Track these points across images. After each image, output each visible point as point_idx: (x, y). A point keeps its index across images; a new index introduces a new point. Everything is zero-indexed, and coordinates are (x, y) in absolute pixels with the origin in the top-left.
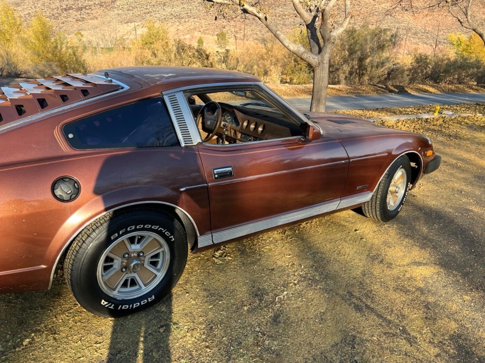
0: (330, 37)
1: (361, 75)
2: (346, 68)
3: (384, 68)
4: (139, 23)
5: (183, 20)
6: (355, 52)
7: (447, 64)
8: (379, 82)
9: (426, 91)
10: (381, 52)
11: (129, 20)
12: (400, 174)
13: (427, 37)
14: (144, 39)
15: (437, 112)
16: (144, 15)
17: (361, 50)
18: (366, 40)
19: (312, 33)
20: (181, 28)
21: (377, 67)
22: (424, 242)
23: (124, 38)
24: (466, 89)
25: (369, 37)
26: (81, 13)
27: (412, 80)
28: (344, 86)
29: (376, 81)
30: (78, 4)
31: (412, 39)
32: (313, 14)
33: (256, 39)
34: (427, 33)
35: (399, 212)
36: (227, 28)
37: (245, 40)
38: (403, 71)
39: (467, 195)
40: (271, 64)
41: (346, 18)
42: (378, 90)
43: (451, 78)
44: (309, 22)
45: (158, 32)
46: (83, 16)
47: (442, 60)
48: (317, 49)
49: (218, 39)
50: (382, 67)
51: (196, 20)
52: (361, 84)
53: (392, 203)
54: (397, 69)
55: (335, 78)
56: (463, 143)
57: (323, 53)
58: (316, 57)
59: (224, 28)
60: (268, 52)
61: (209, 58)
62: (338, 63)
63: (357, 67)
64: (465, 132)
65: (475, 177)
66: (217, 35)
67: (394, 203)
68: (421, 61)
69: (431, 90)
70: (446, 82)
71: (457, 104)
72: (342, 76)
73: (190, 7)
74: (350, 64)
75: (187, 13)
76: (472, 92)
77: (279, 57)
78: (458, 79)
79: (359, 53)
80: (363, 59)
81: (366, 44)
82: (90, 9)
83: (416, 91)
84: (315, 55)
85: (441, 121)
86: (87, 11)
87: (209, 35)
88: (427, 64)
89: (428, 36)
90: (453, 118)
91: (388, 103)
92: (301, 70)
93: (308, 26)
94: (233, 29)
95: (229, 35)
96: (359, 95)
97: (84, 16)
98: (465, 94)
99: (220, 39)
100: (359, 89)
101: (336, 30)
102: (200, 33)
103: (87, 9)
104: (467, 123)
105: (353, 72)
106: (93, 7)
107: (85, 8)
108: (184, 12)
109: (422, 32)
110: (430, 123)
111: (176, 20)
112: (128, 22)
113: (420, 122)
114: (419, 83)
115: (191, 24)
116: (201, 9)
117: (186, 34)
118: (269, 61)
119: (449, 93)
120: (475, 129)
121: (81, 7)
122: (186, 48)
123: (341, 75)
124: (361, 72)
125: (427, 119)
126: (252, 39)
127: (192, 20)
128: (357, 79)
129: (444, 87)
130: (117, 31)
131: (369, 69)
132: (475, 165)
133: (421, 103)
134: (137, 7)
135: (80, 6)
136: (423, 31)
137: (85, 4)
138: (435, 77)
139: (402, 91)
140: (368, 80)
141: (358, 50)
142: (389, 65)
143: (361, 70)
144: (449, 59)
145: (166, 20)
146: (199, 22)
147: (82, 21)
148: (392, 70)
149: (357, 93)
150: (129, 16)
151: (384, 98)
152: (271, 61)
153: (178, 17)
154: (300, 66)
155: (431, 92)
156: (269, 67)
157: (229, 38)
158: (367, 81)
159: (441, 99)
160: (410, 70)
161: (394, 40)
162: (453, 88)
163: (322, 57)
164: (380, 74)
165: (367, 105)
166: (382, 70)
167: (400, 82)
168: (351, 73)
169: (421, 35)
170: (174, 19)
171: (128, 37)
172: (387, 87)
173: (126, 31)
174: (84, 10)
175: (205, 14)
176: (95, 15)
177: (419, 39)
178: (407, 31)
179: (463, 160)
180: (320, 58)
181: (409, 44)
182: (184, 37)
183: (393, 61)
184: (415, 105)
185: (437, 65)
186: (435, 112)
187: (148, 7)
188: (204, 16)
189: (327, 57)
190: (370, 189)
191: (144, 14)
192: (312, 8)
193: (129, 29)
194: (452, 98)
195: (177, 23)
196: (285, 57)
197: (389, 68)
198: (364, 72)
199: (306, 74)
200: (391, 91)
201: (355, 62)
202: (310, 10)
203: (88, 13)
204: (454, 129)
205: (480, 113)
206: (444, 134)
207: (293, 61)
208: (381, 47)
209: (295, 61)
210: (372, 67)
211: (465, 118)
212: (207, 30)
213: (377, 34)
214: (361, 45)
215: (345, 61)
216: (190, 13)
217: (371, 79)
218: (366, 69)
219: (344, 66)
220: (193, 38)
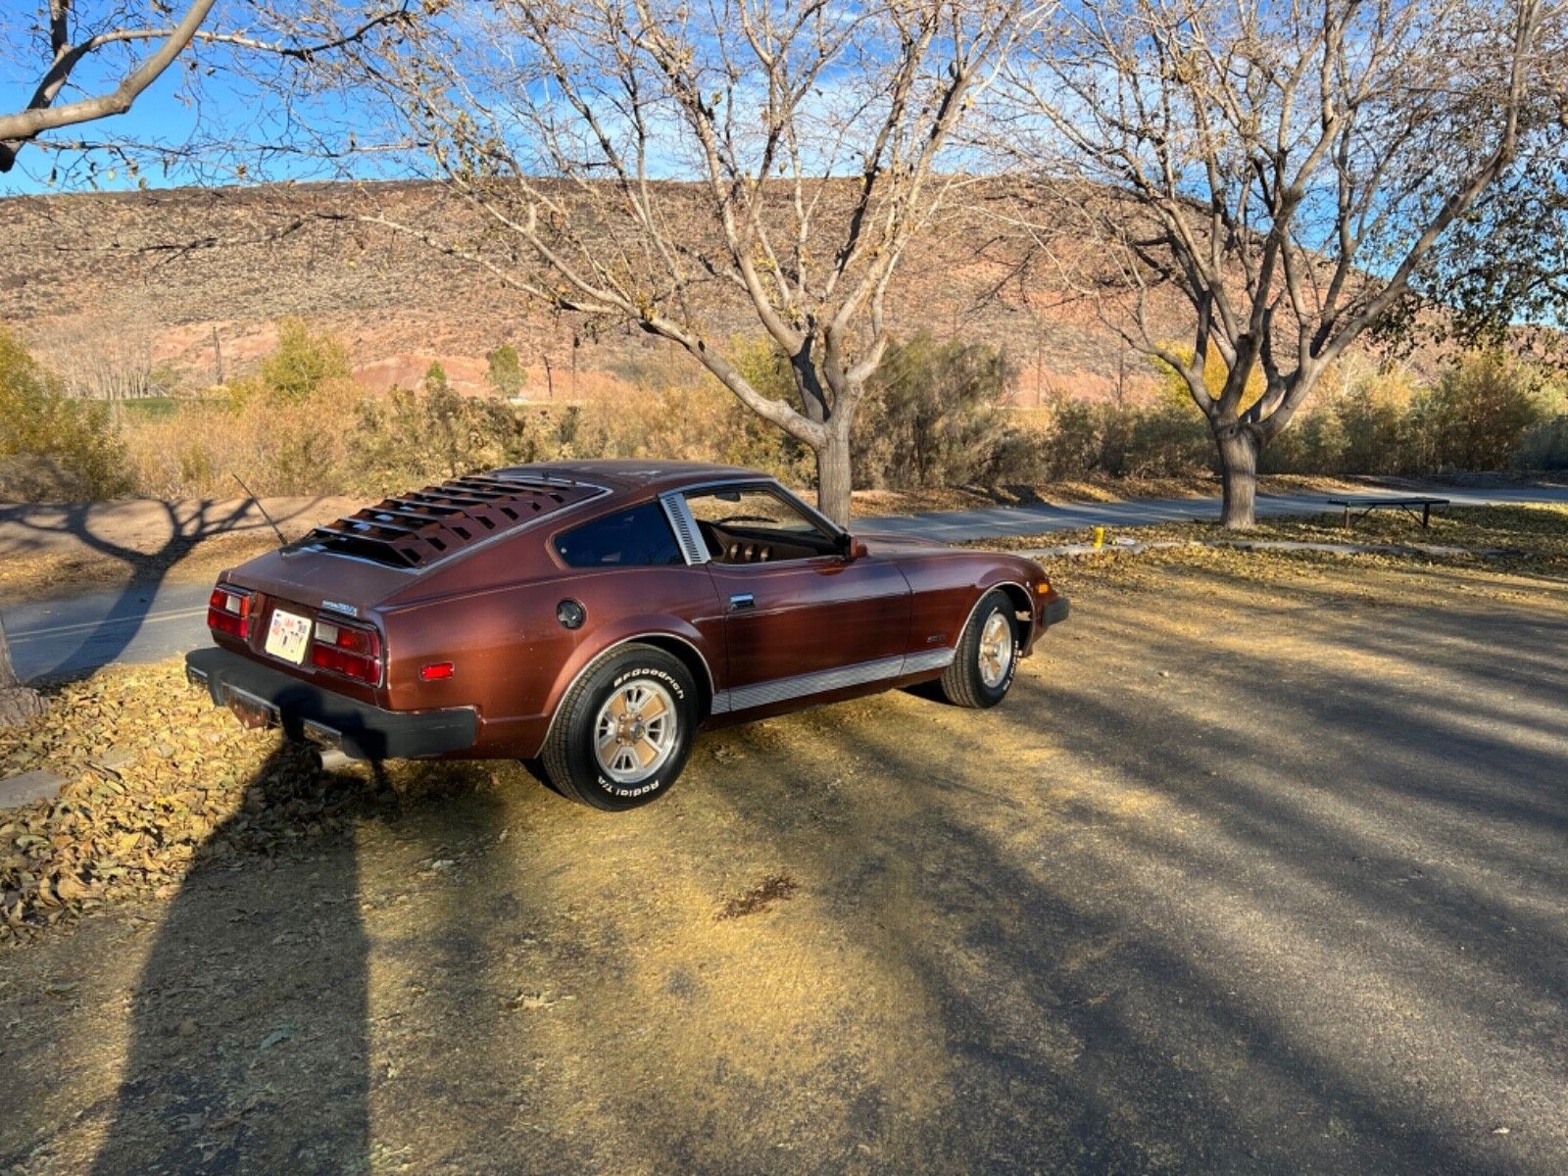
0: (847, 383)
1: (925, 464)
2: (885, 446)
3: (982, 443)
4: (227, 324)
5: (375, 312)
6: (905, 404)
7: (1136, 430)
8: (974, 480)
9: (1087, 498)
10: (969, 403)
11: (191, 312)
12: (996, 623)
13: (1096, 355)
14: (271, 374)
15: (1100, 541)
16: (241, 299)
17: (919, 398)
18: (928, 374)
19: (804, 374)
20: (367, 335)
21: (964, 442)
22: (1044, 727)
23: (175, 368)
24: (1182, 490)
25: (935, 366)
26: (21, 293)
27: (1057, 474)
28: (884, 492)
29: (964, 477)
30: (11, 266)
31: (1055, 359)
32: (804, 333)
33: (611, 367)
34: (1095, 343)
35: (1005, 692)
36: (518, 336)
37: (578, 369)
38: (1030, 451)
39: (1130, 672)
40: (686, 441)
41: (876, 342)
42: (969, 500)
43: (1151, 462)
44: (797, 351)
45: (317, 355)
46: (28, 304)
47: (1125, 420)
48: (819, 409)
49: (492, 368)
50: (977, 441)
51: (417, 311)
52: (928, 486)
53: (991, 677)
54: (1016, 446)
55: (859, 473)
56: (1147, 598)
57: (834, 419)
58: (820, 428)
59: (509, 334)
60: (673, 410)
61: (525, 430)
62: (862, 435)
63: (911, 443)
64: (1156, 579)
65: (1153, 647)
66: (488, 356)
67: (996, 676)
68: (1073, 422)
69: (1099, 493)
70: (1139, 475)
71: (1151, 524)
72: (876, 469)
73: (396, 274)
74: (894, 437)
75: (388, 292)
76: (1195, 495)
77: (706, 422)
78: (1167, 464)
79: (914, 407)
80: (925, 421)
81: (931, 383)
82: (55, 279)
83: (1063, 498)
84: (818, 422)
85: (1110, 558)
86: (42, 288)
87: (461, 357)
88: (1090, 430)
89: (1096, 351)
90: (1137, 551)
91: (994, 528)
92: (767, 454)
93: (794, 360)
94: (538, 339)
95: (526, 357)
96: (924, 514)
97: (34, 304)
98: (1177, 500)
99: (498, 368)
100: (922, 499)
101: (857, 369)
102: (432, 350)
103: (42, 282)
104: (1166, 563)
105: (905, 457)
106: (64, 277)
107: (37, 276)
108: (376, 287)
109: (1080, 342)
110: (1084, 564)
111: (353, 314)
112: (187, 321)
113: (1062, 563)
114: (1074, 479)
115: (402, 323)
116: (432, 279)
117: (387, 355)
118: (678, 433)
119: (1141, 501)
120: (1181, 573)
121: (22, 276)
122: (463, 406)
123: (874, 465)
124: (925, 456)
125: (1078, 556)
126: (597, 367)
127: (403, 311)
128: (917, 473)
129: (1129, 486)
130: (151, 349)
131: (944, 447)
132: (1159, 632)
133: (1070, 524)
134: (217, 276)
135: (18, 271)
136: (1083, 338)
137: (37, 267)
138: (1113, 462)
139: (1028, 499)
140: (945, 474)
141: (910, 401)
142: (990, 436)
143: (920, 452)
144: (1139, 417)
145: (319, 310)
146: (425, 318)
147: (24, 319)
148: (1004, 449)
149: (920, 508)
150: (189, 300)
151: (982, 516)
152: (683, 433)
153: (358, 303)
154: (763, 444)
155: (1099, 500)
156: (680, 451)
157: (526, 364)
158: (942, 478)
159: (1120, 514)
160: (1047, 445)
161: (999, 371)
162: (1151, 489)
163: (834, 427)
164: (974, 460)
165: (944, 536)
166: (978, 448)
167: (1027, 478)
168: (898, 459)
169: (1080, 350)
170: (343, 309)
171: (187, 365)
172: (991, 491)
173: (181, 348)
174: (31, 283)
175: (447, 294)
176: (70, 298)
177: (1074, 359)
178: (1040, 339)
179: (1137, 625)
180: (829, 431)
181: (1049, 374)
182: (380, 363)
183: (1004, 425)
184: (1055, 528)
185: (1113, 433)
186: (1095, 540)
187: (256, 274)
188: (441, 298)
189: (843, 427)
190: (949, 643)
191: (243, 294)
192: (801, 321)
193: (191, 339)
194: (1146, 511)
195: (356, 323)
196: (720, 422)
197: (996, 442)
198: (933, 454)
199: (782, 466)
200: (1002, 501)
201: (907, 431)
202: (797, 324)
203: (46, 294)
204: (1133, 574)
205: (1197, 539)
206: (1109, 585)
207: (743, 433)
208: (970, 392)
209: (751, 431)
210: (951, 443)
211: (1162, 551)
212: (454, 341)
213: (953, 360)
214: (918, 385)
215: (881, 430)
216: (398, 290)
217: (950, 473)
218: (936, 448)
219: (879, 441)
220: (409, 365)
